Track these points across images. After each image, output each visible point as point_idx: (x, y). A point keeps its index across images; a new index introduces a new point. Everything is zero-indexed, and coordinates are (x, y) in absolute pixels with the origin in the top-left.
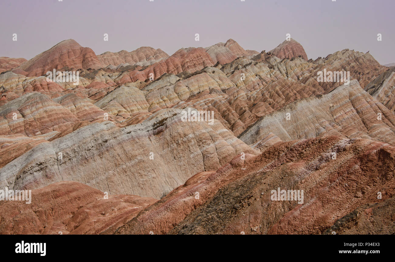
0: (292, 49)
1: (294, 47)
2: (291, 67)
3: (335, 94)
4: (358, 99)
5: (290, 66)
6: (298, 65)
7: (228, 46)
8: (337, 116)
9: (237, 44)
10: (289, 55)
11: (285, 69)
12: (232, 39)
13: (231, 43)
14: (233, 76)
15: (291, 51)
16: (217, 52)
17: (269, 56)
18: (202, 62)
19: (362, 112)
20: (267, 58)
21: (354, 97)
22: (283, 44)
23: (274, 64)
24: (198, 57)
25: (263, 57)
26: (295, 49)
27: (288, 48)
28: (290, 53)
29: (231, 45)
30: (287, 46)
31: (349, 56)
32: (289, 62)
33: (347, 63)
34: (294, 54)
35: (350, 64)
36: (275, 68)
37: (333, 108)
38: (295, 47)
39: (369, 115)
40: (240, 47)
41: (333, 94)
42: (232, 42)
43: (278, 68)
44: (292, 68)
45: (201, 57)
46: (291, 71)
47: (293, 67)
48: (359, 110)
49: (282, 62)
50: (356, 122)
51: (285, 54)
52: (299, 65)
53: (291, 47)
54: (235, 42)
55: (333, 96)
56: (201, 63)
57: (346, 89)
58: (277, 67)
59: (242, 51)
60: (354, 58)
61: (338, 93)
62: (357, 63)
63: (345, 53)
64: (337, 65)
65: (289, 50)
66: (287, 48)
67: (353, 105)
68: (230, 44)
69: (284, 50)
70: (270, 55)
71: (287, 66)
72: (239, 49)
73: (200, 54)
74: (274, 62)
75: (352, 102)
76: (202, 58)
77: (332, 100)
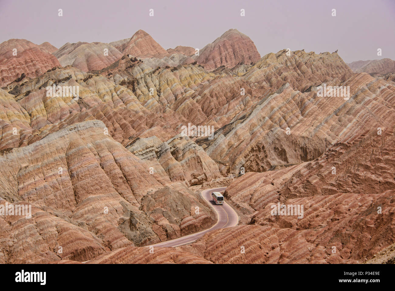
0: (232, 46)
1: (235, 43)
2: (167, 81)
3: (40, 146)
4: (80, 154)
5: (167, 79)
6: (184, 77)
7: (135, 41)
8: (25, 184)
9: (151, 38)
10: (227, 55)
11: (158, 84)
12: (142, 31)
13: (139, 36)
14: (28, 100)
15: (230, 50)
16: (89, 53)
17: (133, 63)
18: (34, 71)
19: (78, 175)
20: (129, 67)
21: (73, 150)
22: (221, 38)
23: (139, 76)
24: (26, 62)
25: (124, 65)
26: (236, 46)
27: (227, 44)
28: (228, 53)
29: (140, 39)
30: (224, 41)
31: (286, 61)
32: (165, 74)
33: (278, 71)
34: (234, 54)
35: (282, 73)
36: (140, 82)
37: (25, 171)
38: (237, 44)
39: (89, 180)
40: (155, 42)
41: (37, 146)
42: (142, 34)
43: (146, 82)
44: (169, 82)
45: (34, 62)
46: (167, 86)
47: (171, 81)
48: (74, 172)
49: (154, 72)
50: (58, 194)
51: (221, 54)
52: (186, 77)
53: (230, 43)
54: (146, 35)
55: (36, 150)
56: (32, 72)
57: (66, 136)
58: (143, 80)
59: (157, 49)
60: (295, 63)
61: (46, 144)
62: (299, 72)
63: (281, 56)
64: (258, 75)
65: (228, 47)
66: (224, 45)
67: (68, 163)
68: (138, 38)
69: (220, 47)
70: (136, 62)
71: (162, 79)
72: (153, 46)
73: (31, 58)
74: (140, 73)
75: (67, 158)
76: (34, 65)
77: (32, 155)
